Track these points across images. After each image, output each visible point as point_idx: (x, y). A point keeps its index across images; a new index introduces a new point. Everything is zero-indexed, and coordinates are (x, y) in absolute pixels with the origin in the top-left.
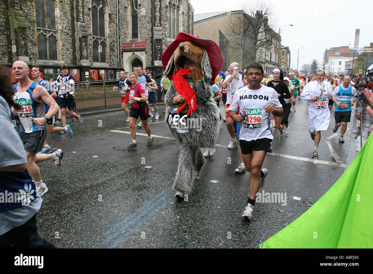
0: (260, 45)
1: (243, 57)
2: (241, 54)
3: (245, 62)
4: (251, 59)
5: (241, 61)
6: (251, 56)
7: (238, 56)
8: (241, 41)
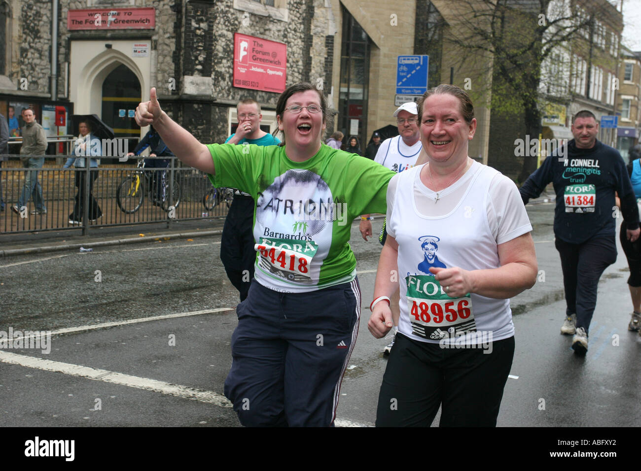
1: (495, 79)
2: (488, 69)
4: (524, 86)
5: (490, 92)
7: (481, 75)
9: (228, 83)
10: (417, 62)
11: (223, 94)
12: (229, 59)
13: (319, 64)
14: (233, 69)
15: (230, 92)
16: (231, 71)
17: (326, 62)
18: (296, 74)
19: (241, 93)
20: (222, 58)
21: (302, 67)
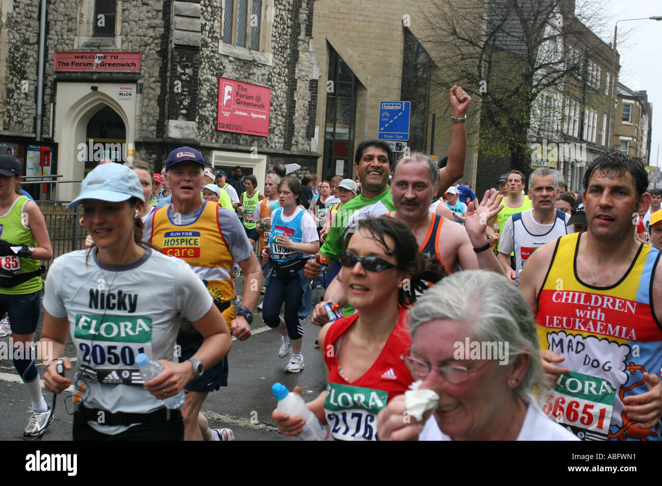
0: (544, 81)
1: (482, 122)
2: (475, 112)
3: (488, 138)
4: (509, 131)
5: (477, 135)
6: (510, 119)
8: (479, 67)
9: (211, 126)
10: (399, 108)
11: (207, 138)
12: (213, 102)
13: (302, 107)
14: (217, 113)
15: (214, 135)
16: (215, 115)
17: (309, 105)
18: (280, 118)
19: (224, 136)
20: (206, 102)
21: (286, 111)
